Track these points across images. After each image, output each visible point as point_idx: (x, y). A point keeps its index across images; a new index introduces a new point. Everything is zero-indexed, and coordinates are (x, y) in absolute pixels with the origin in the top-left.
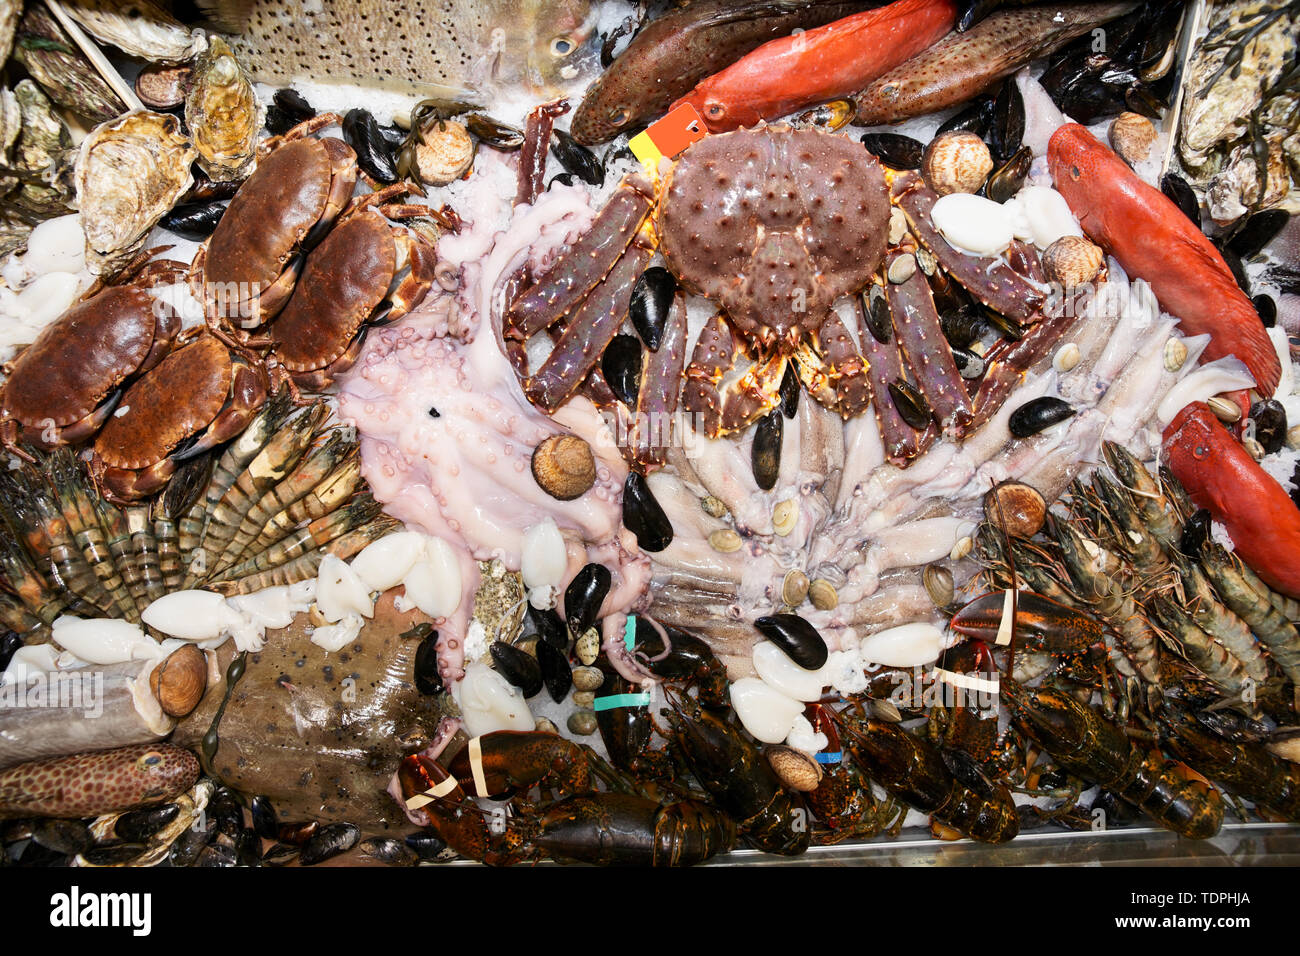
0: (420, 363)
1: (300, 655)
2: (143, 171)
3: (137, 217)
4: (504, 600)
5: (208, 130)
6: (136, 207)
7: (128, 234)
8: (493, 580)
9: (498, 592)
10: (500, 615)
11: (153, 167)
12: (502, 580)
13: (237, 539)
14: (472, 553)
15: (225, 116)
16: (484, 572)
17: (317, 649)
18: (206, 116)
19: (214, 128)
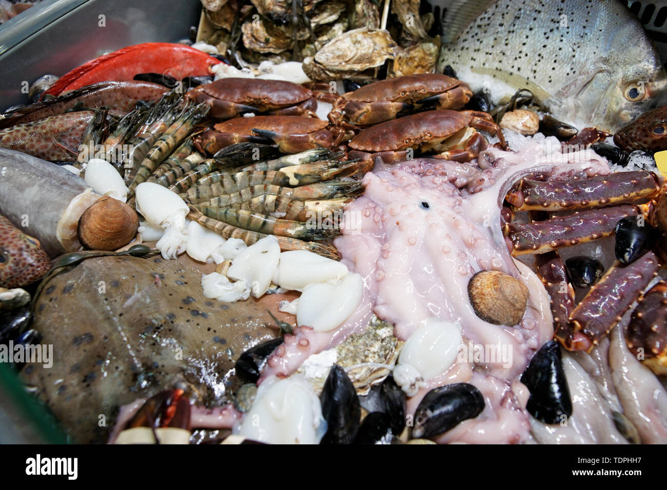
0: (435, 186)
1: (185, 280)
2: (365, 50)
3: (344, 63)
4: (371, 355)
5: (404, 61)
6: (347, 59)
7: (333, 64)
8: (375, 335)
9: (371, 346)
10: (359, 361)
11: (370, 51)
12: (383, 340)
13: (232, 195)
14: (375, 305)
15: (416, 64)
16: (371, 324)
17: (199, 285)
18: (409, 56)
19: (407, 63)
